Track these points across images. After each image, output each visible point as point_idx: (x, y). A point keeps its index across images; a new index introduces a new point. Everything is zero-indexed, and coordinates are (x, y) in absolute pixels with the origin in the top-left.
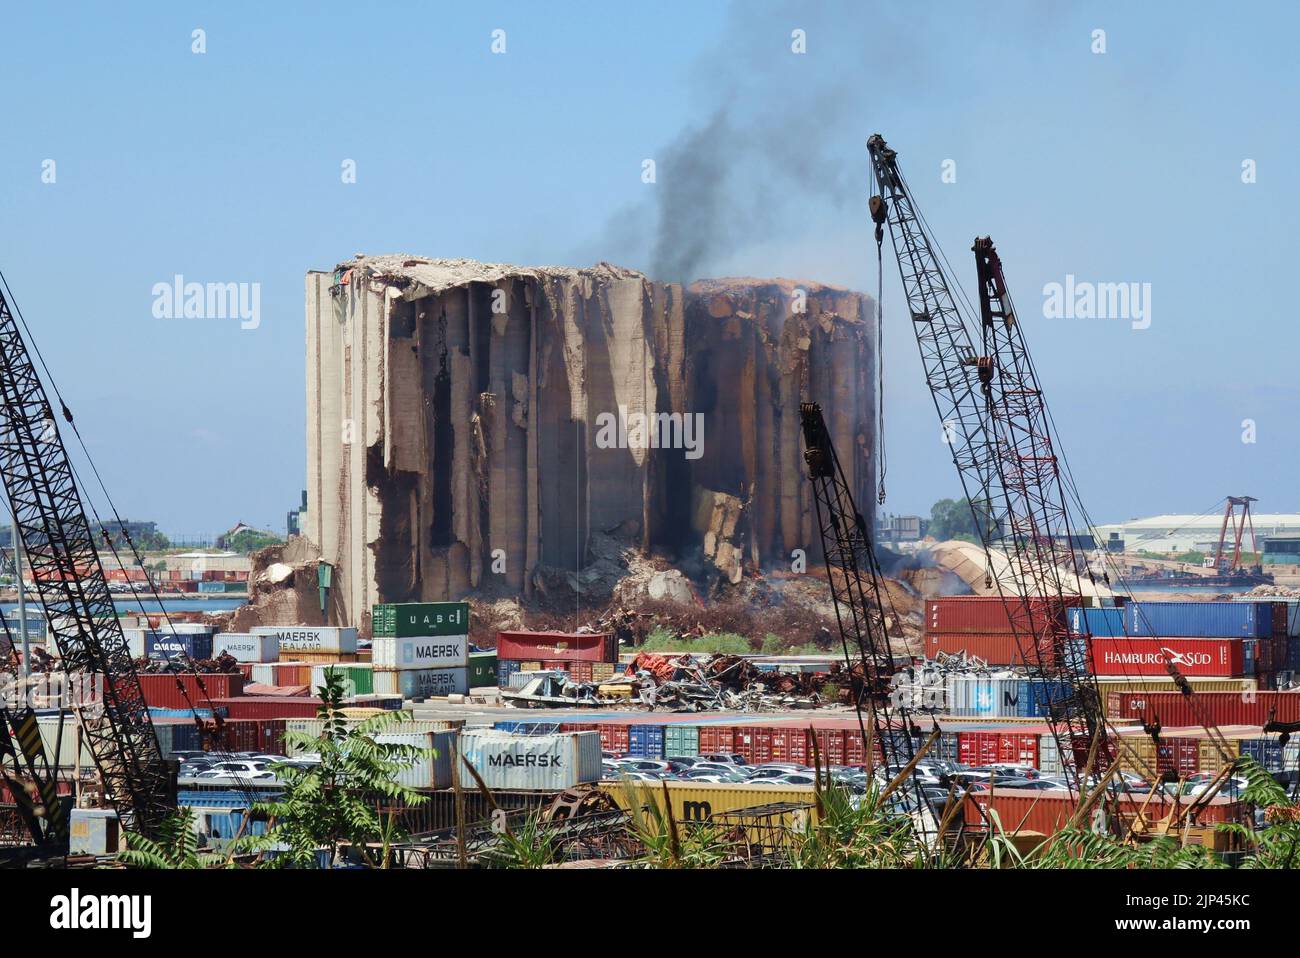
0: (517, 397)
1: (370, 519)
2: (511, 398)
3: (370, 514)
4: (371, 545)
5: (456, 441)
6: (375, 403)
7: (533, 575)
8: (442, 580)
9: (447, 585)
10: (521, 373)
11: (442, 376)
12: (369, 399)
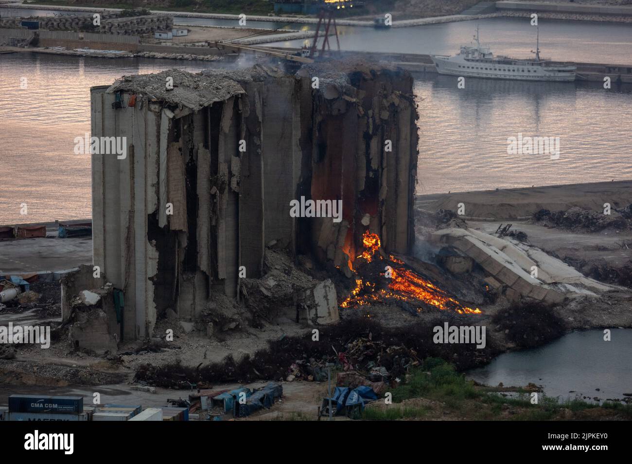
0: (234, 172)
1: (150, 262)
2: (231, 174)
3: (150, 258)
4: (151, 279)
5: (200, 205)
6: (153, 185)
7: (241, 287)
8: (191, 297)
9: (194, 299)
10: (236, 156)
11: (191, 163)
12: (150, 182)
